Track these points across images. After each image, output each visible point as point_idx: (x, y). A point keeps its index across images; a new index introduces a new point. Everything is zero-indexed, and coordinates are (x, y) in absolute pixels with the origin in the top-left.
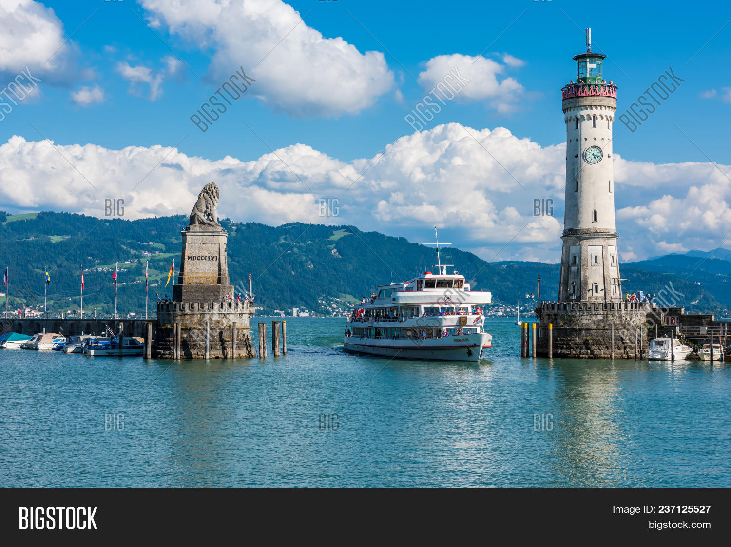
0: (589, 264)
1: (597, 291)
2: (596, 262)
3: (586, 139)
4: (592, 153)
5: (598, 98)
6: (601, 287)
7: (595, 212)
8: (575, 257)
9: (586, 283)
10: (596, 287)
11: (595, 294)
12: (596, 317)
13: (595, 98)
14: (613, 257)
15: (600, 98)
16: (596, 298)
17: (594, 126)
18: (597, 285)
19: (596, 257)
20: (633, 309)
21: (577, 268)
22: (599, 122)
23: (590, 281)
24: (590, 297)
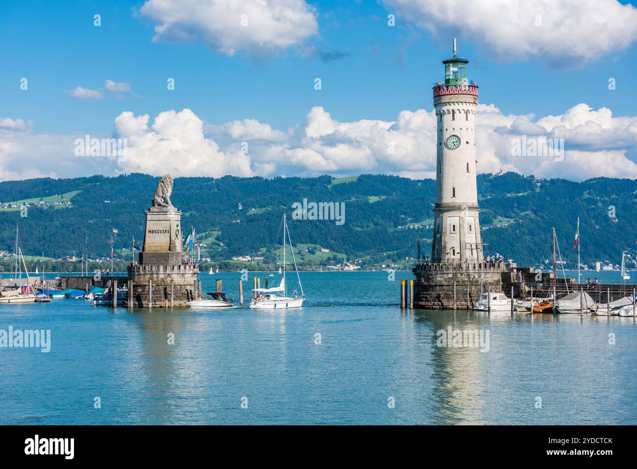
0: (448, 232)
1: (454, 254)
2: (454, 230)
3: (447, 130)
4: (451, 142)
5: (454, 96)
6: (457, 250)
7: (454, 189)
8: (439, 226)
9: (445, 247)
10: (454, 251)
11: (452, 256)
12: (447, 275)
13: (452, 96)
14: (470, 226)
15: (456, 95)
16: (453, 260)
17: (454, 119)
18: (454, 249)
19: (454, 226)
20: (482, 268)
21: (440, 235)
22: (457, 114)
23: (449, 246)
24: (448, 259)
